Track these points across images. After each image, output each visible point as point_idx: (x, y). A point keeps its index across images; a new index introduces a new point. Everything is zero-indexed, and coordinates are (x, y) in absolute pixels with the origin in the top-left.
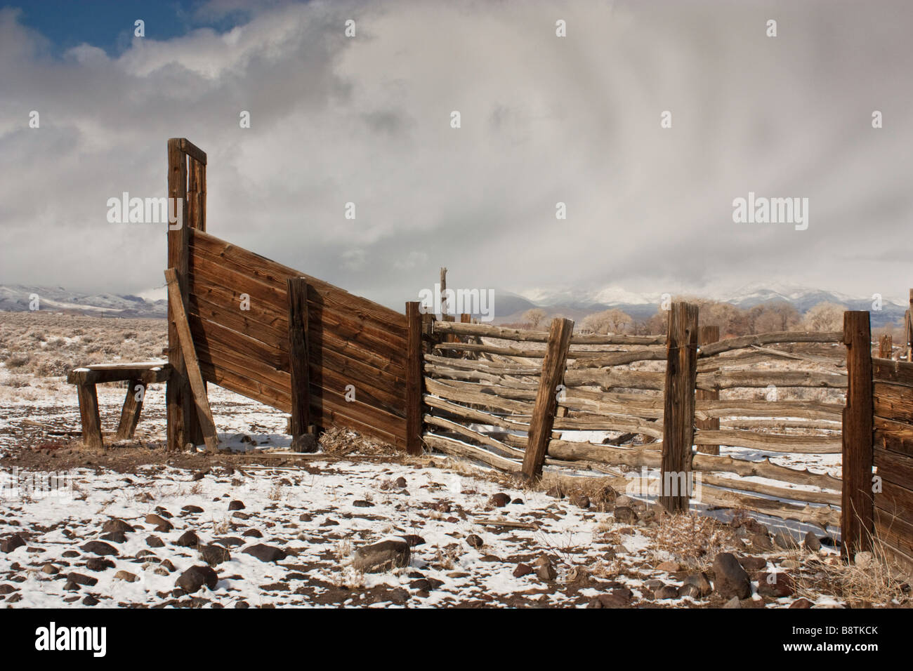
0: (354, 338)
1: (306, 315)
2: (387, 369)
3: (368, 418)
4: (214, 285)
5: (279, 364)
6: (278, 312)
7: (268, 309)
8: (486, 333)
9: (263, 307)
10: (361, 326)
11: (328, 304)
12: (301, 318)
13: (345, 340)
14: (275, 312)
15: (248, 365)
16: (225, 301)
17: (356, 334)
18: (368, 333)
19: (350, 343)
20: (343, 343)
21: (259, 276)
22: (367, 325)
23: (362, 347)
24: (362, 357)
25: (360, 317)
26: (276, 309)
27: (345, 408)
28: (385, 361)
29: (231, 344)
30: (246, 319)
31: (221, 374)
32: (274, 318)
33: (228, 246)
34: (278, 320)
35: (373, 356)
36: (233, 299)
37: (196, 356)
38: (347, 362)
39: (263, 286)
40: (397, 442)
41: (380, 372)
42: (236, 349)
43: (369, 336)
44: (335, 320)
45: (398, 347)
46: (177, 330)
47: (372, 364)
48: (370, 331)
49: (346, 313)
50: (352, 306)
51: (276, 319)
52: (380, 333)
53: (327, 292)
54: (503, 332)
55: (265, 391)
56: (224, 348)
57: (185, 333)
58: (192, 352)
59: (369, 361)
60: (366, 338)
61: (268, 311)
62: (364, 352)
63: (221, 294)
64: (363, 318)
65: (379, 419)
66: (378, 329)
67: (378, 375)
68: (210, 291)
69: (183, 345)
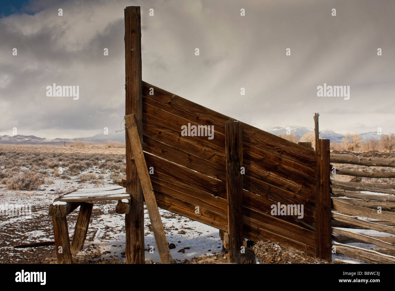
0: (274, 169)
1: (241, 151)
2: (300, 192)
3: (285, 232)
4: (163, 128)
5: (216, 191)
6: (215, 149)
7: (208, 147)
8: (350, 161)
9: (203, 145)
10: (280, 159)
11: (254, 142)
12: (237, 154)
13: (268, 171)
14: (213, 149)
15: (191, 192)
16: (173, 141)
17: (277, 166)
18: (285, 165)
19: (271, 173)
20: (266, 173)
21: (200, 120)
22: (285, 158)
23: (281, 176)
24: (280, 184)
25: (279, 152)
26: (214, 147)
27: (268, 225)
28: (298, 186)
29: (177, 176)
30: (189, 155)
31: (170, 201)
32: (212, 154)
33: (173, 97)
34: (215, 156)
35: (290, 182)
36: (179, 140)
37: (152, 188)
38: (270, 187)
40: (307, 250)
41: (295, 196)
42: (181, 180)
43: (286, 167)
44: (260, 155)
45: (307, 175)
46: (135, 165)
47: (288, 189)
48: (287, 163)
49: (268, 148)
50: (272, 143)
51: (214, 155)
52: (295, 165)
53: (253, 132)
54: (361, 160)
55: (205, 213)
56: (172, 179)
57: (143, 168)
58: (149, 183)
59: (286, 186)
60: (284, 169)
61: (207, 149)
62: (282, 179)
63: (169, 135)
64: (282, 152)
65: (294, 232)
66: (293, 161)
67: (293, 198)
68: (160, 133)
69: (141, 178)
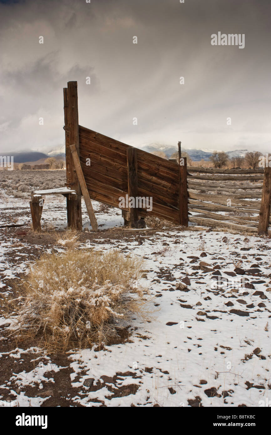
0: (155, 175)
1: (136, 164)
2: (170, 188)
3: (162, 211)
4: (91, 152)
5: (122, 188)
6: (121, 164)
7: (117, 162)
8: (199, 170)
9: (114, 162)
10: (158, 169)
11: (143, 159)
12: (134, 166)
13: (151, 176)
14: (120, 164)
15: (108, 189)
16: (97, 160)
17: (156, 173)
18: (161, 172)
19: (153, 177)
20: (150, 177)
21: (112, 147)
22: (162, 169)
23: (159, 179)
24: (159, 183)
25: (157, 165)
26: (120, 163)
28: (169, 185)
29: (100, 180)
30: (106, 168)
31: (96, 194)
32: (119, 167)
33: (97, 133)
34: (121, 168)
35: (164, 182)
36: (100, 159)
37: (86, 186)
38: (153, 186)
39: (114, 152)
40: (175, 221)
41: (167, 190)
42: (102, 182)
43: (162, 173)
44: (147, 167)
45: (174, 178)
46: (76, 174)
47: (163, 186)
48: (162, 171)
49: (151, 163)
50: (154, 160)
51: (120, 167)
52: (167, 172)
53: (143, 154)
54: (206, 169)
55: (116, 201)
56: (97, 182)
57: (81, 175)
58: (84, 184)
59: (162, 185)
60: (161, 175)
61: (117, 164)
62: (160, 181)
63: (94, 156)
64: (159, 165)
65: (167, 211)
66: (166, 170)
67: (166, 191)
68: (90, 155)
69: (80, 181)
